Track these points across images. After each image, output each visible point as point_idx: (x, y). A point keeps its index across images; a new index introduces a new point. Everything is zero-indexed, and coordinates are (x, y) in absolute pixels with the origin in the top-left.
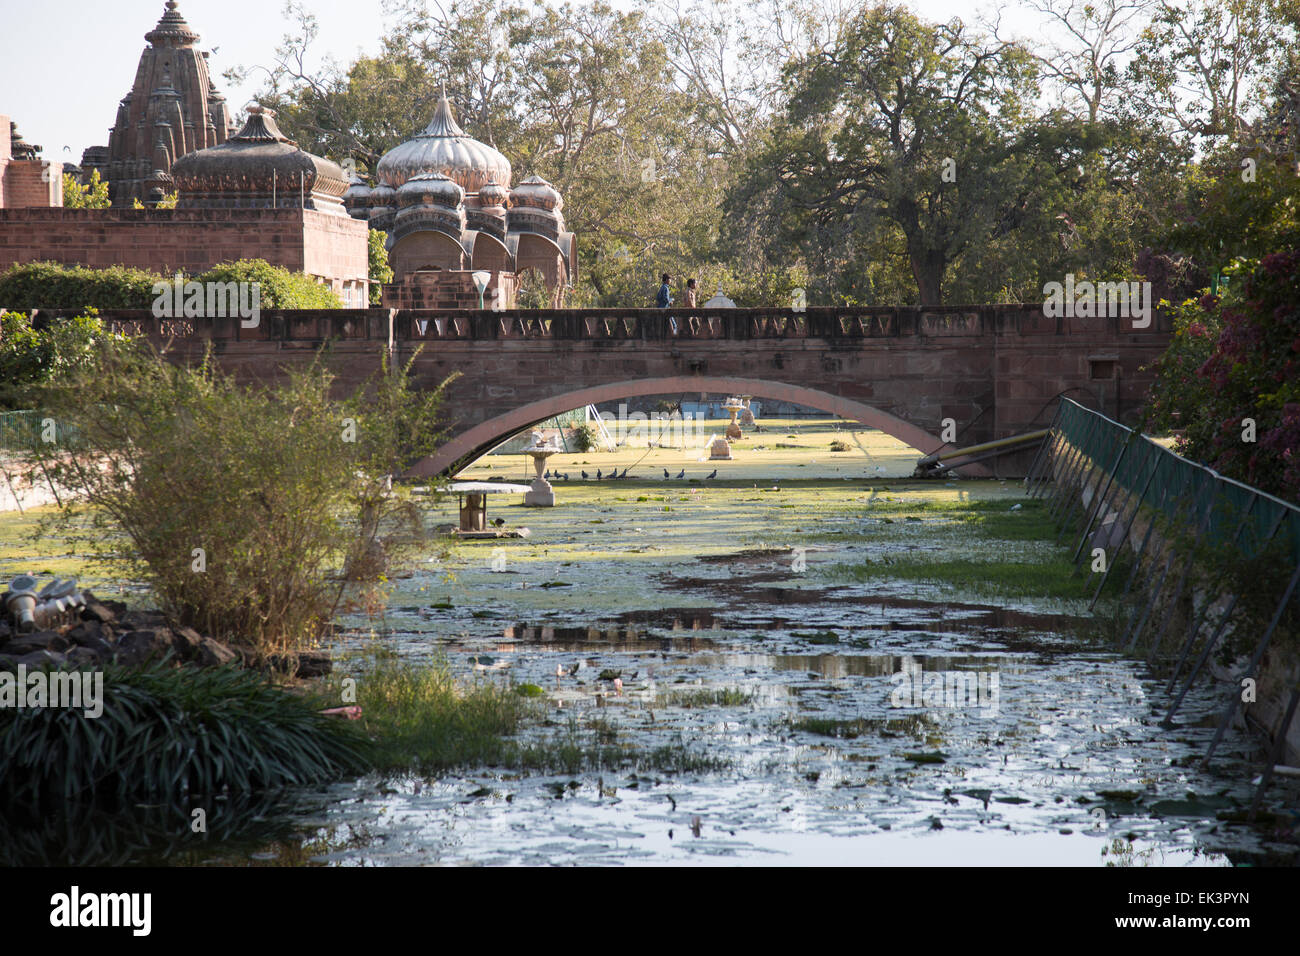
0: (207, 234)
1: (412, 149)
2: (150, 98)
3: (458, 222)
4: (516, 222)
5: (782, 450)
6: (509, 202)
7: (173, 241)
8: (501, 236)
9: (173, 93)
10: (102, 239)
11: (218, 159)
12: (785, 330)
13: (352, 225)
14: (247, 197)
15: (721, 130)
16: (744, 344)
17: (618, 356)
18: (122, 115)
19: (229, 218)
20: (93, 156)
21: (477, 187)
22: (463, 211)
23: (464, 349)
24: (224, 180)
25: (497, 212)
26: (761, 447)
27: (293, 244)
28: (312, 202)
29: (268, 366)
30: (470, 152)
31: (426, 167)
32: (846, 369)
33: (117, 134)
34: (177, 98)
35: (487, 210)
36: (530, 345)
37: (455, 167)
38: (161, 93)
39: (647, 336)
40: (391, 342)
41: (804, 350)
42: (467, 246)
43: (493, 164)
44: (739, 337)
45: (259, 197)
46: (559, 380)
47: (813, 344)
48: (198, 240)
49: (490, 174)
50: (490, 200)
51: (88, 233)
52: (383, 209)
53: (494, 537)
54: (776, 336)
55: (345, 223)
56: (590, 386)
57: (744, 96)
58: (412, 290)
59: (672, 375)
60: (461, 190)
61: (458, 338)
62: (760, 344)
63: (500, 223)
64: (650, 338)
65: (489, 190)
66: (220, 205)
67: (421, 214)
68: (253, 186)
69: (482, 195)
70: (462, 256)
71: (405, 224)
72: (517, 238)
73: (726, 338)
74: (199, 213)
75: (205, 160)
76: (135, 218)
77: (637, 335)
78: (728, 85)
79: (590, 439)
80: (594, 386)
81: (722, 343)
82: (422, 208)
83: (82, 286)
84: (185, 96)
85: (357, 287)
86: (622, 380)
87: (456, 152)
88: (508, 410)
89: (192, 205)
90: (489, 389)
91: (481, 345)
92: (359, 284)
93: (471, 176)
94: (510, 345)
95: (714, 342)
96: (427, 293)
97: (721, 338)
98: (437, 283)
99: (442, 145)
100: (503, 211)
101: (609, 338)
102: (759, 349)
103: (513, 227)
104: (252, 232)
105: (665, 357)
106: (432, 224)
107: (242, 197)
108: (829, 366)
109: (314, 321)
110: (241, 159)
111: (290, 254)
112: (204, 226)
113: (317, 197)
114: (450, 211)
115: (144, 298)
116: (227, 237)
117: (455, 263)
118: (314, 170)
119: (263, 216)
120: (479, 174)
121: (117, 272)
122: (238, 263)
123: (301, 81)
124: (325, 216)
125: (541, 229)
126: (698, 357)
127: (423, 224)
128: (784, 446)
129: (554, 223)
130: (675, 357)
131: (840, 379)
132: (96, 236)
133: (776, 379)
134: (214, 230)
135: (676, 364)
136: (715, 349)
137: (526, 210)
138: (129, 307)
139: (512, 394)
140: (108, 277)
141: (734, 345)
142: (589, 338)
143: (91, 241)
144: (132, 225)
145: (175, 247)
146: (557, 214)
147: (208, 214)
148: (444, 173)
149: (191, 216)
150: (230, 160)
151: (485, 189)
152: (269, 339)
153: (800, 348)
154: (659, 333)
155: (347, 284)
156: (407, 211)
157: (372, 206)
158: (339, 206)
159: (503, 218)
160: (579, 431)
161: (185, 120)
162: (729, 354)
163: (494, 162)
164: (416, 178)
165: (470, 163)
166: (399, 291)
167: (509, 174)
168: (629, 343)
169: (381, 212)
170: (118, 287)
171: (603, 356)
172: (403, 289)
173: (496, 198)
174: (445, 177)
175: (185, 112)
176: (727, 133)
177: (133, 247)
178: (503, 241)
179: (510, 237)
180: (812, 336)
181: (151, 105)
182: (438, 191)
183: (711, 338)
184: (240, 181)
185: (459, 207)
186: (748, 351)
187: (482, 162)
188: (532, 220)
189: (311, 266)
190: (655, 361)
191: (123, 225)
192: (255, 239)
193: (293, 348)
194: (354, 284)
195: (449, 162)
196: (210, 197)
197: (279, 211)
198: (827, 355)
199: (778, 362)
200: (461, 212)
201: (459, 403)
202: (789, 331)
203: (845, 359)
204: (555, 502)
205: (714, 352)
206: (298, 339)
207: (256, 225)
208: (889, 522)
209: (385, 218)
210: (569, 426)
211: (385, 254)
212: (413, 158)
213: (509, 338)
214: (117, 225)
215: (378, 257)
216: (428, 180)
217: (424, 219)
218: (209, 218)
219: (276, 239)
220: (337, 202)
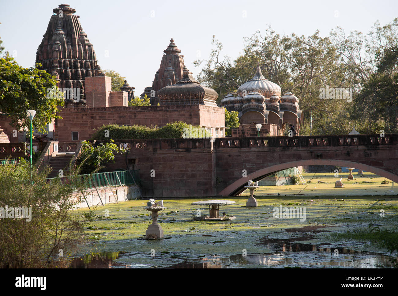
0: (168, 114)
1: (248, 84)
2: (165, 71)
3: (263, 108)
4: (283, 108)
5: (364, 184)
6: (281, 101)
7: (157, 116)
8: (278, 112)
9: (172, 69)
10: (135, 116)
11: (173, 89)
12: (351, 143)
13: (219, 109)
14: (182, 101)
15: (360, 76)
16: (336, 148)
17: (291, 153)
18: (156, 77)
19: (175, 108)
20: (148, 90)
21: (269, 96)
22: (265, 104)
23: (237, 151)
24: (175, 96)
25: (276, 104)
26: (357, 183)
27: (196, 116)
28: (203, 102)
29: (171, 158)
30: (267, 85)
31: (253, 90)
32: (373, 156)
33: (156, 83)
34: (173, 70)
35: (273, 104)
36: (260, 149)
37: (262, 90)
38: (168, 69)
39: (301, 145)
40: (212, 149)
41: (358, 150)
42: (266, 116)
43: (275, 89)
44: (334, 145)
45: (186, 101)
46: (271, 161)
47: (360, 147)
48: (166, 115)
49: (274, 92)
50: (274, 100)
51: (131, 114)
52: (239, 104)
53: (220, 220)
54: (347, 145)
55: (216, 109)
56: (282, 163)
57: (368, 64)
58: (242, 131)
59: (310, 159)
60: (264, 97)
61: (236, 147)
62: (342, 148)
63: (277, 108)
64: (302, 146)
65: (273, 97)
66: (174, 104)
67: (251, 105)
68: (184, 98)
69: (271, 99)
70: (264, 119)
71: (245, 109)
72: (283, 113)
73: (329, 145)
74: (166, 107)
75: (169, 89)
76: (146, 109)
77: (297, 145)
78: (362, 60)
79: (296, 180)
80: (283, 163)
81: (328, 147)
82: (251, 104)
83: (124, 132)
84: (176, 70)
85: (220, 130)
86: (292, 161)
87: (262, 85)
88: (253, 172)
89: (165, 104)
90: (247, 164)
91: (244, 149)
92: (222, 129)
93: (268, 93)
94: (254, 149)
95: (325, 147)
96: (246, 132)
97: (328, 146)
98: (250, 128)
99: (258, 83)
100: (278, 104)
101: (288, 146)
102: (342, 149)
103: (281, 109)
104: (183, 113)
105: (308, 153)
106: (254, 109)
107: (181, 101)
108: (367, 155)
109: (186, 142)
110: (181, 89)
111: (195, 120)
112: (167, 111)
113: (205, 100)
114: (260, 104)
115: (144, 135)
116: (175, 115)
117: (262, 121)
118: (204, 91)
119: (186, 107)
120: (270, 92)
121: (135, 127)
122: (174, 123)
123: (218, 64)
124: (208, 107)
125: (291, 109)
126: (319, 153)
127: (251, 109)
128: (365, 182)
129: (295, 107)
130: (311, 153)
131: (371, 160)
132: (133, 115)
133: (348, 160)
134: (171, 112)
135: (312, 155)
136: (326, 149)
137: (286, 103)
138: (139, 138)
139: (255, 166)
140: (132, 129)
141: (333, 148)
142: (281, 146)
143: (132, 117)
144: (145, 111)
145: (159, 118)
146: (297, 104)
147: (169, 107)
148: (259, 92)
149: (163, 108)
150: (177, 89)
151: (272, 97)
152: (171, 149)
153: (356, 149)
154: (306, 144)
155: (217, 129)
156: (246, 105)
157: (235, 104)
158: (214, 103)
159: (278, 106)
160: (292, 178)
161: (176, 77)
162: (331, 151)
163: (276, 88)
164: (249, 94)
165: (267, 88)
166: (237, 131)
167: (280, 92)
168: (295, 148)
169: (238, 105)
170: (135, 132)
171: (286, 152)
172: (239, 130)
173: (276, 100)
174: (259, 93)
175: (176, 75)
176: (362, 77)
177: (145, 119)
178: (278, 114)
179: (280, 112)
180: (360, 144)
181: (165, 73)
182: (256, 98)
183: (324, 146)
184: (180, 96)
185: (263, 102)
186: (337, 150)
187: (271, 88)
188: (288, 107)
189: (202, 123)
190: (304, 154)
191: (142, 111)
192: (184, 115)
193: (179, 151)
194: (219, 129)
195: (260, 88)
196: (171, 101)
197: (191, 105)
198: (366, 151)
199: (348, 154)
200: (264, 105)
201: (236, 170)
202: (352, 143)
203: (373, 153)
204: (257, 205)
205: (326, 151)
206: (181, 148)
207: (184, 110)
208: (372, 213)
209: (240, 107)
210: (289, 176)
211: (238, 119)
212: (249, 87)
213: (253, 147)
214: (140, 111)
215: (236, 120)
216: (253, 94)
217: (252, 107)
218: (169, 108)
219: (191, 115)
220: (214, 102)
